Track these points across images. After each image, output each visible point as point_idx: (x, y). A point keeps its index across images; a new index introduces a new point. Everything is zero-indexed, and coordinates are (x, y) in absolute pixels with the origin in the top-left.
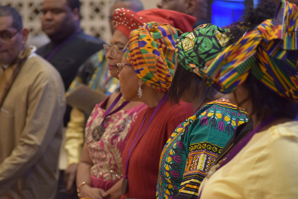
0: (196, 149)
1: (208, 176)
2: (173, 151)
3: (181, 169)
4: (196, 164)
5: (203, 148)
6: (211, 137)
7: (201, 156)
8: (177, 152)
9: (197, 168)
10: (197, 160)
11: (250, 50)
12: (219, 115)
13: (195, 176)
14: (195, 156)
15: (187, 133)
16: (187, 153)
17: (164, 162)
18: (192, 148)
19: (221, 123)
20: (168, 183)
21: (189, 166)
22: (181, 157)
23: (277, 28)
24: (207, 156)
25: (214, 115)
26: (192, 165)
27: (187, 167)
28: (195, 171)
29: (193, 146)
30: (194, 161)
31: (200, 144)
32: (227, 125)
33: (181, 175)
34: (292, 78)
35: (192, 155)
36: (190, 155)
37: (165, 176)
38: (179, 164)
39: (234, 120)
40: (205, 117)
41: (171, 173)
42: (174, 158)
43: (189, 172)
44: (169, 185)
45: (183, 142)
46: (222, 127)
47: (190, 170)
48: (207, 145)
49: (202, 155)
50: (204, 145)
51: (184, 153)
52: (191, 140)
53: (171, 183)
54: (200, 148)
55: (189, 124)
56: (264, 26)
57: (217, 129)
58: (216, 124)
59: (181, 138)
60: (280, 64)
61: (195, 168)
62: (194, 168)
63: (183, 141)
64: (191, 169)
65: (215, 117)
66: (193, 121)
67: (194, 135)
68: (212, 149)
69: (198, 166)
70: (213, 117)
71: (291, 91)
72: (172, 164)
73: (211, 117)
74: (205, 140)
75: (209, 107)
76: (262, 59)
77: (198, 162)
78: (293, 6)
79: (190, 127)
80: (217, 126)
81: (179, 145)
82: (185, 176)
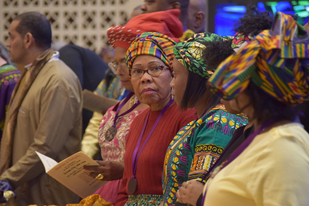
0: (202, 150)
1: (212, 176)
2: (180, 152)
3: (187, 168)
4: (202, 165)
5: (209, 150)
6: (217, 140)
7: (206, 157)
8: (184, 153)
9: (203, 168)
10: (202, 161)
11: (250, 59)
12: (224, 120)
13: (201, 176)
14: (200, 157)
15: (193, 136)
16: (193, 154)
17: (171, 162)
18: (197, 149)
19: (226, 127)
20: (174, 182)
21: (195, 166)
22: (188, 158)
23: (275, 38)
24: (213, 157)
25: (220, 120)
26: (198, 165)
27: (192, 166)
28: (201, 171)
29: (199, 147)
30: (199, 162)
31: (206, 145)
32: (231, 129)
33: (187, 175)
34: (290, 84)
35: (197, 156)
36: (196, 155)
37: (172, 175)
38: (186, 164)
39: (238, 125)
40: (211, 121)
41: (178, 172)
42: (181, 158)
43: (194, 172)
44: (175, 184)
45: (189, 144)
46: (227, 131)
47: (195, 169)
48: (212, 147)
49: (208, 156)
50: (210, 147)
51: (190, 154)
52: (197, 142)
53: (177, 181)
54: (206, 149)
55: (195, 127)
56: (262, 36)
57: (222, 132)
58: (222, 128)
59: (188, 140)
60: (279, 71)
61: (201, 168)
62: (199, 168)
63: (189, 142)
64: (197, 168)
65: (221, 121)
66: (199, 125)
67: (200, 137)
68: (217, 151)
69: (203, 166)
70: (218, 121)
71: (290, 96)
72: (179, 164)
73: (217, 121)
74: (211, 142)
75: (215, 112)
76: (261, 67)
77: (203, 162)
78: (289, 17)
79: (196, 129)
80: (222, 130)
81: (186, 147)
82: (191, 175)
